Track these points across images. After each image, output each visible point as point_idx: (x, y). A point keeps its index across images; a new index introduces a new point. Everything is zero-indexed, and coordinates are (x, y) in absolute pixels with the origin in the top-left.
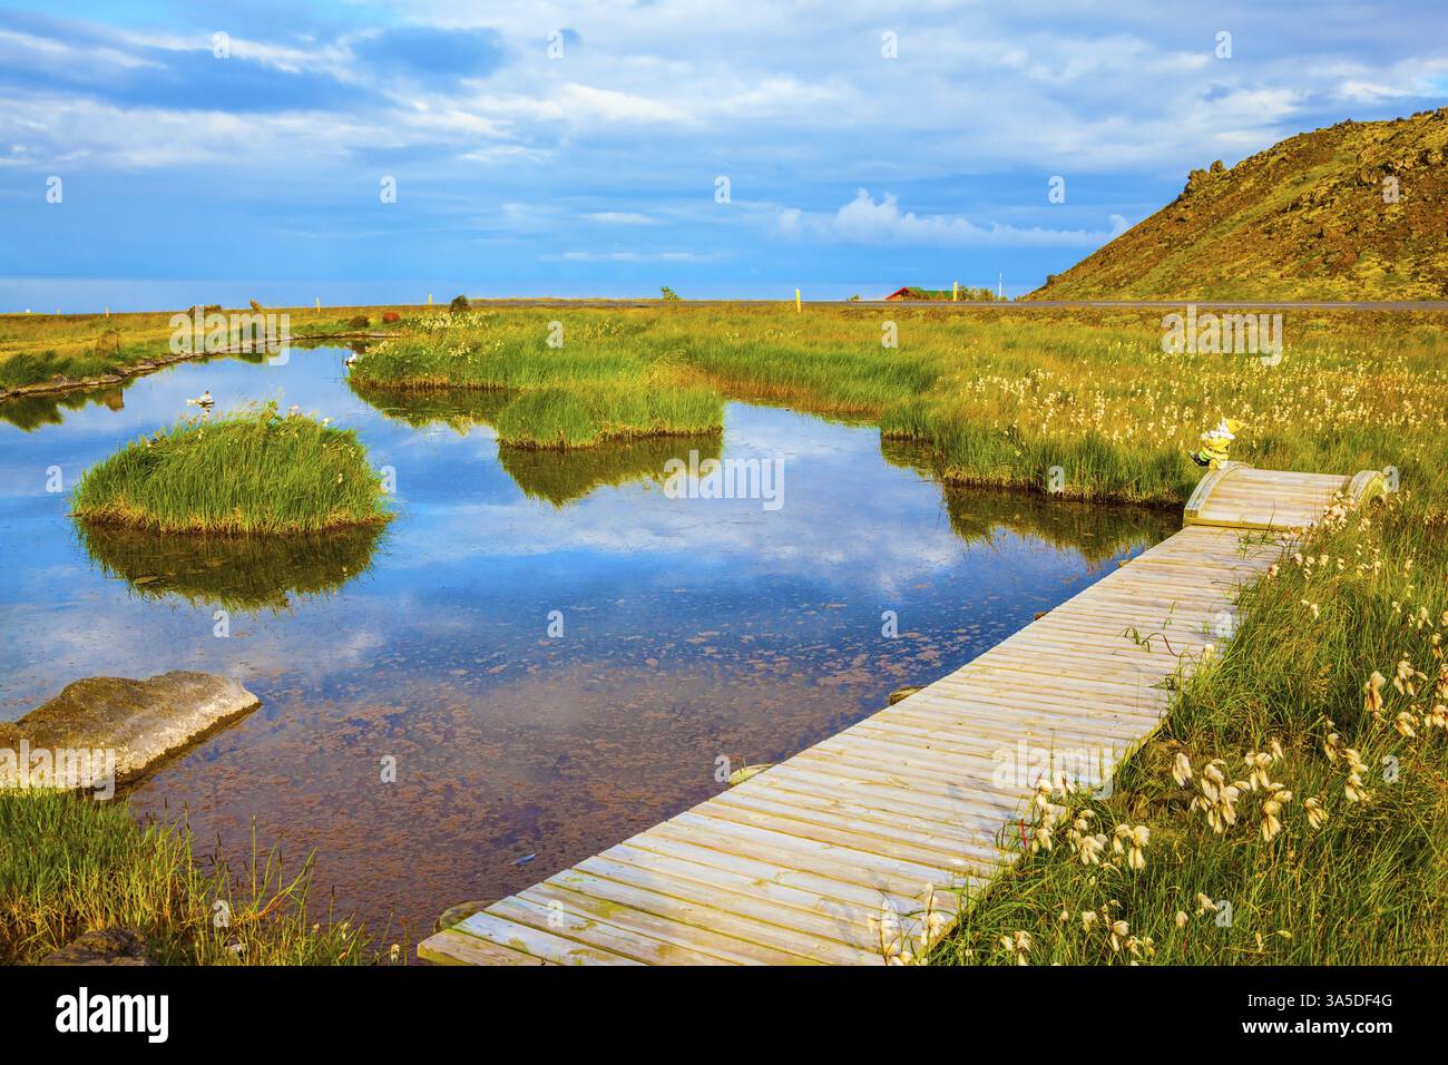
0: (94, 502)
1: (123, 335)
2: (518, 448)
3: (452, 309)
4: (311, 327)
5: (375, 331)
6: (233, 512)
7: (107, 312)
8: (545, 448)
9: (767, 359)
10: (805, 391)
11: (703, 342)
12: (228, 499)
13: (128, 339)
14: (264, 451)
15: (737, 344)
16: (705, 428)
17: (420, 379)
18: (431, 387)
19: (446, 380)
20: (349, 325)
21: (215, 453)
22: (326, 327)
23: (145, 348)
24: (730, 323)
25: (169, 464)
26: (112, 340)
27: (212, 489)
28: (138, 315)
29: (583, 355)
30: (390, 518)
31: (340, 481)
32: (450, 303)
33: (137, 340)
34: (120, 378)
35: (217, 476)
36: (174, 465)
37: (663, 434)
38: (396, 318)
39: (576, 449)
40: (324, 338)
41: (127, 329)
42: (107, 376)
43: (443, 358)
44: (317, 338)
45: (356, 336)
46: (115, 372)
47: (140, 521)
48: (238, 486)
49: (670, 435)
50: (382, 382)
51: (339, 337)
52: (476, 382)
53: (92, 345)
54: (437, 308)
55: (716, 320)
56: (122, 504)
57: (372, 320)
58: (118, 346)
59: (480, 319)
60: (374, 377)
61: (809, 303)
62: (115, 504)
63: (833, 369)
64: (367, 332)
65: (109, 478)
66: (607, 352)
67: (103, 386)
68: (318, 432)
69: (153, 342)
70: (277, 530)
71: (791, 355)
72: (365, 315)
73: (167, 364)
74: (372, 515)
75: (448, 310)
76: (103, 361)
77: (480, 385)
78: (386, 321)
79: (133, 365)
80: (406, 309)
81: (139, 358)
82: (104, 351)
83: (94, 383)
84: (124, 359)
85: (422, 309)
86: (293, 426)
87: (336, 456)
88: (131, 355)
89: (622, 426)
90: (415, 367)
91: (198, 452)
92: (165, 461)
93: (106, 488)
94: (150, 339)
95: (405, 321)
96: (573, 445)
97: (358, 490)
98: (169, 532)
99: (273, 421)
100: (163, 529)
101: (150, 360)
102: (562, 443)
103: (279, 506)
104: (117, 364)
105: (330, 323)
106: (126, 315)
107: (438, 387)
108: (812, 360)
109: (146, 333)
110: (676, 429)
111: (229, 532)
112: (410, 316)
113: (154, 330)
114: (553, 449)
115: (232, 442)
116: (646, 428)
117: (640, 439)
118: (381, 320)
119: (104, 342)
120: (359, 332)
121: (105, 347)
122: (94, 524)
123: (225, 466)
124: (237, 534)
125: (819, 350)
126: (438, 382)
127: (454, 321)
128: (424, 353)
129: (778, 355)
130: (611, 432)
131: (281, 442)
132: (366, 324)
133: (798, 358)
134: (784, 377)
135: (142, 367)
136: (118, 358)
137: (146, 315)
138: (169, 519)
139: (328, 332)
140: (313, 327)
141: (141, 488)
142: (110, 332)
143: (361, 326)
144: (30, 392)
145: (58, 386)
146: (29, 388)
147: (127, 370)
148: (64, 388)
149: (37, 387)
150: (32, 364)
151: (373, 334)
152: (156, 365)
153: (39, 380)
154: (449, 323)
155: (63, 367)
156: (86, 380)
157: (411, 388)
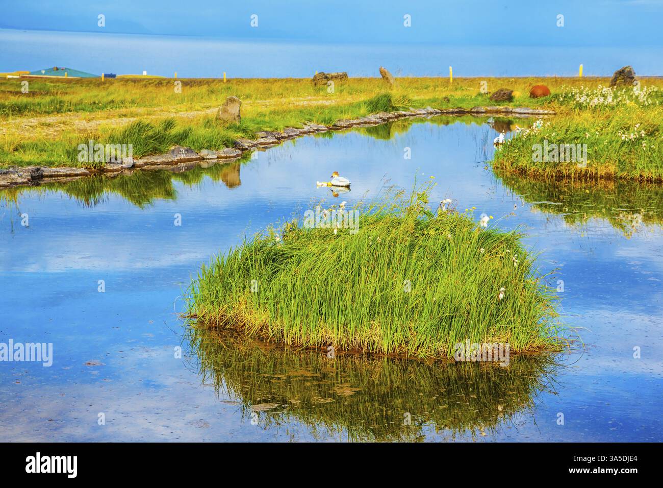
0: (212, 303)
1: (244, 102)
3: (614, 83)
5: (520, 106)
6: (371, 326)
7: (225, 77)
12: (365, 310)
13: (250, 108)
14: (411, 253)
18: (594, 177)
19: (612, 169)
20: (491, 99)
21: (354, 254)
22: (462, 100)
23: (267, 119)
25: (299, 262)
26: (233, 109)
27: (348, 296)
28: (258, 80)
30: (561, 348)
31: (501, 296)
32: (612, 75)
33: (259, 110)
34: (240, 152)
35: (353, 281)
36: (306, 265)
38: (546, 92)
40: (461, 113)
41: (248, 97)
42: (226, 149)
43: (611, 142)
44: (452, 113)
45: (497, 112)
46: (235, 145)
47: (261, 330)
48: (378, 295)
51: (478, 112)
52: (650, 173)
53: (212, 112)
54: (592, 81)
56: (243, 306)
57: (517, 94)
58: (239, 116)
62: (236, 306)
64: (510, 108)
65: (231, 275)
67: (222, 161)
68: (476, 234)
69: (274, 113)
70: (422, 353)
72: (510, 88)
73: (289, 137)
74: (537, 343)
75: (608, 84)
76: (223, 133)
77: (655, 177)
78: (533, 95)
79: (253, 137)
80: (557, 81)
81: (260, 130)
82: (225, 122)
83: (211, 155)
84: (244, 130)
85: (574, 81)
86: (446, 224)
87: (497, 263)
88: (252, 126)
91: (333, 250)
92: (294, 259)
93: (227, 287)
94: (272, 108)
95: (556, 96)
97: (523, 310)
98: (294, 346)
99: (421, 217)
100: (288, 341)
101: (271, 133)
103: (425, 323)
104: (236, 136)
105: (467, 96)
106: (248, 81)
107: (601, 177)
109: (267, 102)
111: (365, 350)
112: (562, 89)
113: (275, 99)
115: (374, 240)
118: (528, 94)
119: (225, 111)
120: (501, 108)
121: (225, 117)
122: (210, 329)
123: (364, 270)
124: (372, 354)
126: (602, 171)
127: (616, 97)
128: (588, 135)
131: (430, 243)
132: (510, 98)
135: (263, 140)
136: (238, 129)
137: (266, 81)
138: (296, 329)
139: (466, 106)
140: (448, 100)
141: (265, 290)
142: (232, 100)
143: (504, 101)
144: (146, 164)
145: (175, 159)
146: (145, 160)
147: (246, 143)
148: (181, 161)
149: (153, 159)
150: (150, 133)
151: (518, 110)
152: (278, 139)
153: (156, 151)
154: (610, 99)
155: (182, 138)
156: (204, 153)
157: (569, 177)
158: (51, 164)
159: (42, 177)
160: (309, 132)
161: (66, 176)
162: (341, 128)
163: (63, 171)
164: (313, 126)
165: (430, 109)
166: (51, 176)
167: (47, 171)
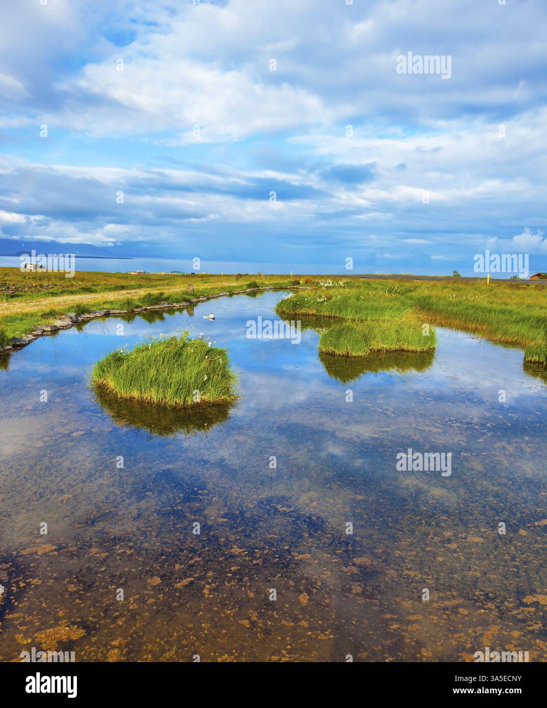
0: (98, 377)
2: (327, 354)
4: (277, 284)
5: (301, 286)
6: (151, 391)
8: (339, 355)
9: (467, 309)
10: (484, 327)
11: (437, 299)
12: (148, 384)
13: (199, 287)
15: (454, 300)
16: (425, 349)
17: (303, 311)
18: (308, 315)
19: (314, 312)
20: (292, 283)
21: (148, 359)
22: (282, 284)
23: (207, 291)
24: (452, 289)
26: (191, 288)
29: (376, 304)
34: (192, 304)
37: (403, 350)
38: (310, 281)
39: (354, 357)
40: (281, 288)
43: (314, 302)
44: (279, 288)
45: (294, 288)
46: (189, 301)
48: (154, 378)
49: (406, 351)
50: (287, 311)
51: (287, 288)
52: (326, 314)
53: (182, 290)
55: (447, 287)
57: (301, 282)
58: (193, 290)
59: (344, 283)
60: (284, 309)
61: (494, 280)
62: (107, 379)
63: (500, 316)
64: (298, 287)
66: (388, 303)
67: (183, 307)
69: (212, 288)
70: (170, 403)
71: (480, 307)
72: (299, 279)
73: (213, 298)
76: (184, 297)
77: (328, 315)
78: (306, 282)
79: (198, 298)
81: (202, 295)
82: (186, 292)
83: (177, 305)
84: (194, 296)
88: (199, 294)
89: (382, 345)
90: (301, 306)
95: (314, 283)
96: (353, 355)
98: (121, 398)
99: (186, 341)
100: (119, 396)
101: (207, 296)
102: (348, 353)
103: (172, 390)
104: (190, 298)
105: (285, 282)
107: (310, 315)
108: (490, 311)
110: (410, 348)
111: (147, 402)
112: (318, 280)
114: (343, 356)
116: (394, 347)
117: (390, 352)
119: (188, 288)
120: (295, 286)
122: (99, 387)
124: (150, 403)
125: (495, 306)
126: (311, 313)
128: (306, 299)
129: (473, 307)
130: (376, 348)
132: (299, 283)
133: (483, 310)
134: (474, 320)
135: (202, 299)
136: (192, 295)
138: (122, 391)
139: (283, 286)
143: (296, 284)
144: (152, 308)
145: (163, 307)
146: (152, 307)
147: (194, 300)
148: (165, 307)
149: (154, 307)
150: (154, 297)
151: (301, 287)
152: (208, 298)
153: (156, 304)
154: (331, 284)
155: (167, 299)
156: (174, 304)
157: (299, 314)
158: (113, 309)
159: (110, 314)
160: (222, 296)
161: (119, 313)
162: (235, 294)
163: (117, 311)
164: (225, 293)
165: (271, 287)
166: (113, 313)
167: (112, 312)
